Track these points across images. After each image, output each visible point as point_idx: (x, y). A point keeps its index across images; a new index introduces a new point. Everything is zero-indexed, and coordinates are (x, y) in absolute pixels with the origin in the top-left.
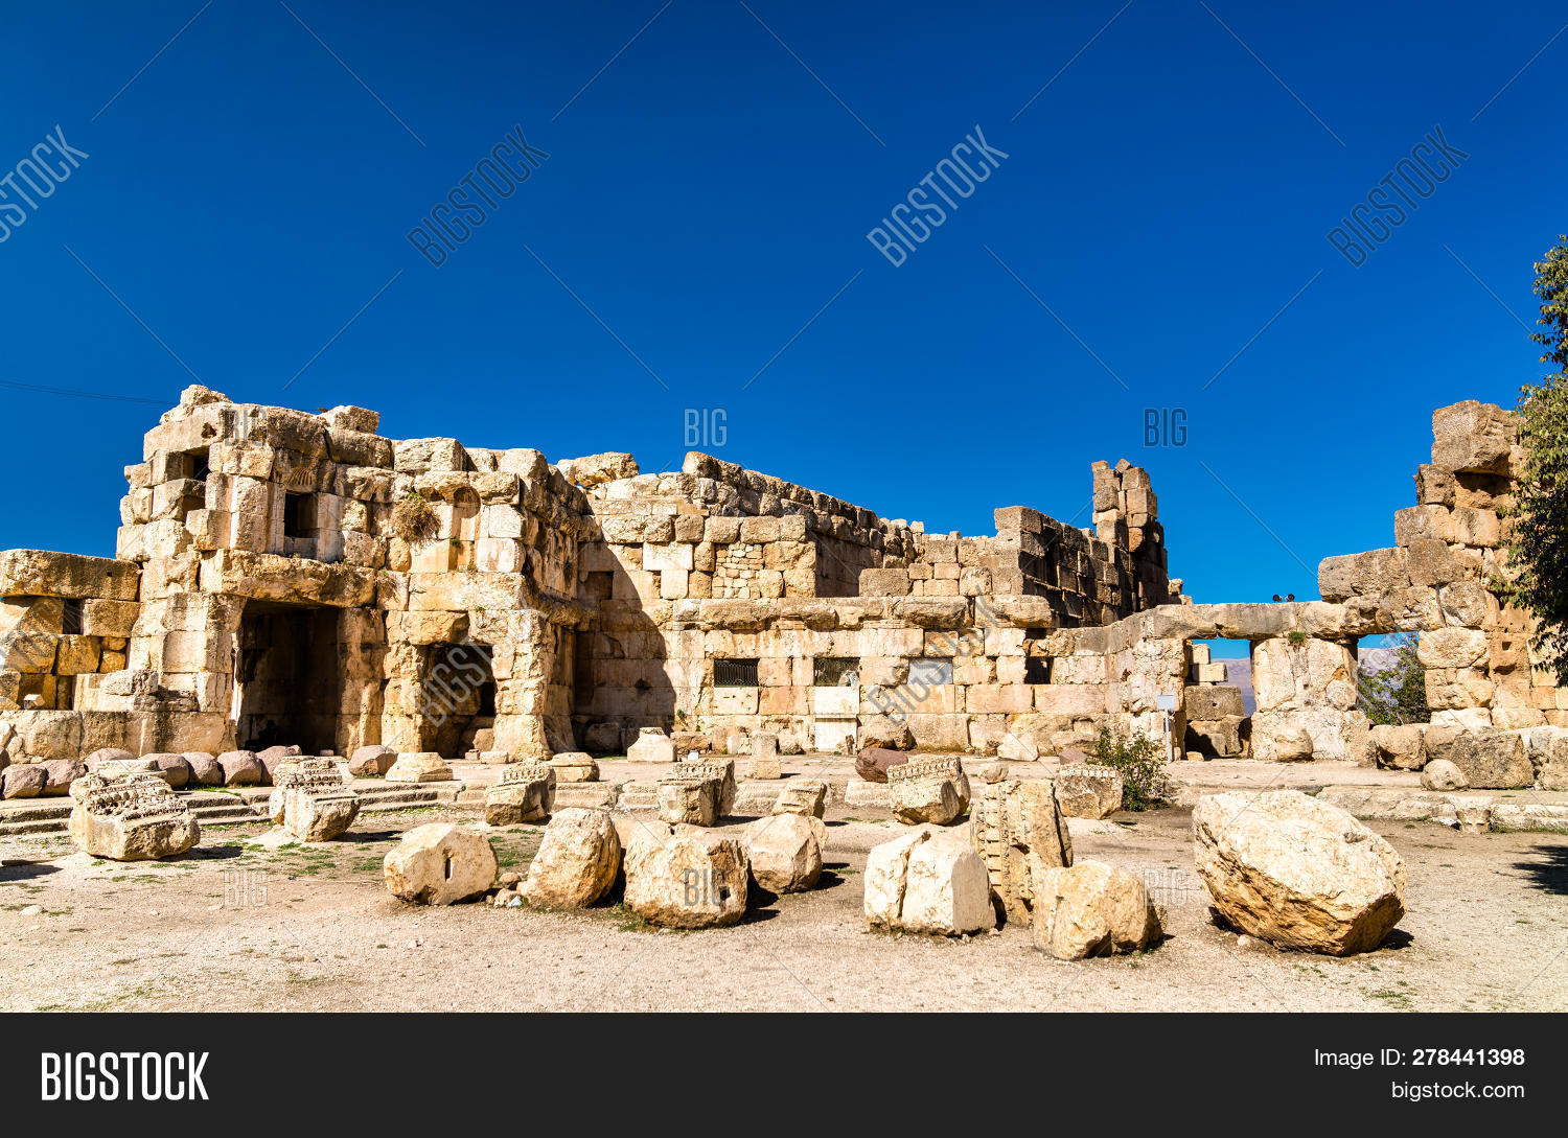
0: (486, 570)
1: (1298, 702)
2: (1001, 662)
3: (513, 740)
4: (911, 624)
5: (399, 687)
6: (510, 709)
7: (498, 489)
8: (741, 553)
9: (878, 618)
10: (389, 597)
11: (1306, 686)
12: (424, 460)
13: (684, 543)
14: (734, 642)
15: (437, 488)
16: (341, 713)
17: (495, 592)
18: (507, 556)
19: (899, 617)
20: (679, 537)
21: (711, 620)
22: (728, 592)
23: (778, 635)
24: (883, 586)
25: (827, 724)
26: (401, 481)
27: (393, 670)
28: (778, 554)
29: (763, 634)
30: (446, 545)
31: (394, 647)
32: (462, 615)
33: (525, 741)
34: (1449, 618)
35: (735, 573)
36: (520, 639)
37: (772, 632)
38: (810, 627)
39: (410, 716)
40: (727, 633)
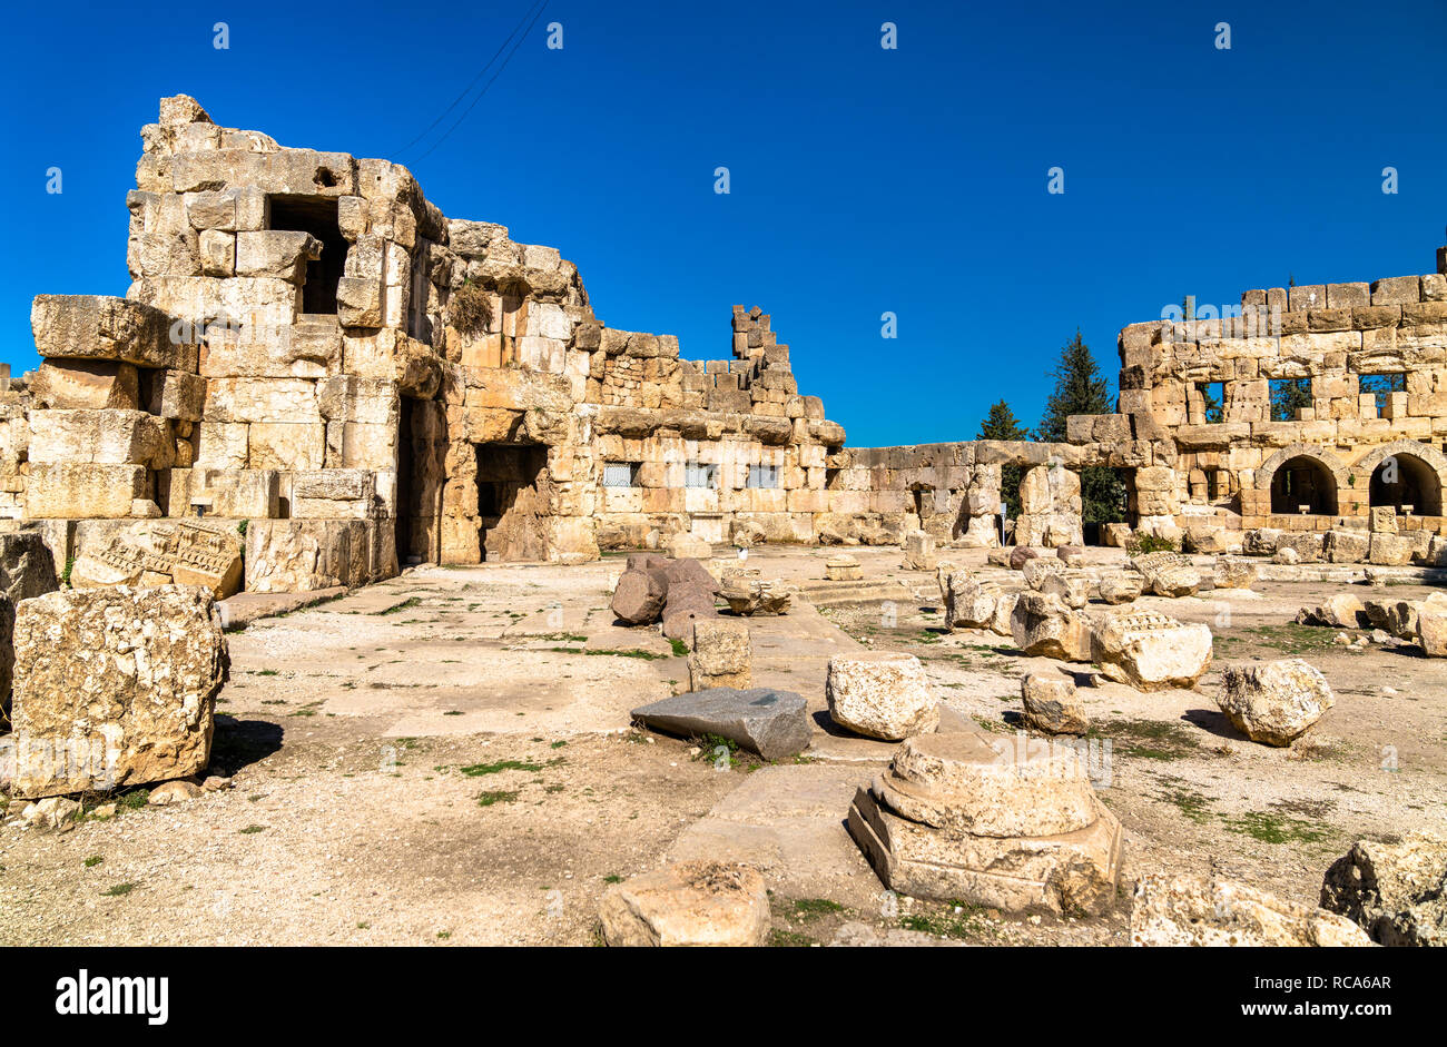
0: (539, 370)
1: (1051, 509)
2: (811, 471)
3: (574, 541)
4: (755, 438)
5: (461, 487)
6: (569, 511)
7: (552, 288)
8: (626, 365)
9: (733, 432)
10: (450, 390)
11: (1055, 498)
12: (482, 246)
13: (583, 349)
14: (624, 447)
15: (496, 277)
16: (418, 515)
17: (554, 393)
18: (558, 357)
19: (748, 432)
20: (579, 344)
21: (607, 425)
22: (617, 400)
23: (659, 442)
24: (736, 405)
25: (701, 521)
26: (460, 265)
27: (454, 469)
28: (657, 369)
29: (647, 440)
30: (496, 339)
31: (456, 444)
32: (520, 414)
33: (587, 542)
34: (1157, 461)
35: (620, 382)
36: (580, 441)
37: (654, 439)
38: (683, 436)
39: (470, 518)
40: (618, 437)
